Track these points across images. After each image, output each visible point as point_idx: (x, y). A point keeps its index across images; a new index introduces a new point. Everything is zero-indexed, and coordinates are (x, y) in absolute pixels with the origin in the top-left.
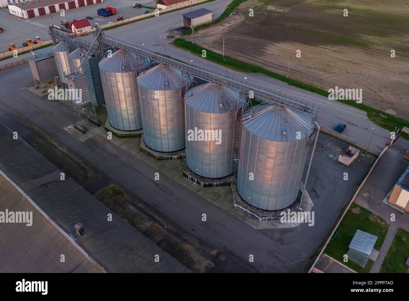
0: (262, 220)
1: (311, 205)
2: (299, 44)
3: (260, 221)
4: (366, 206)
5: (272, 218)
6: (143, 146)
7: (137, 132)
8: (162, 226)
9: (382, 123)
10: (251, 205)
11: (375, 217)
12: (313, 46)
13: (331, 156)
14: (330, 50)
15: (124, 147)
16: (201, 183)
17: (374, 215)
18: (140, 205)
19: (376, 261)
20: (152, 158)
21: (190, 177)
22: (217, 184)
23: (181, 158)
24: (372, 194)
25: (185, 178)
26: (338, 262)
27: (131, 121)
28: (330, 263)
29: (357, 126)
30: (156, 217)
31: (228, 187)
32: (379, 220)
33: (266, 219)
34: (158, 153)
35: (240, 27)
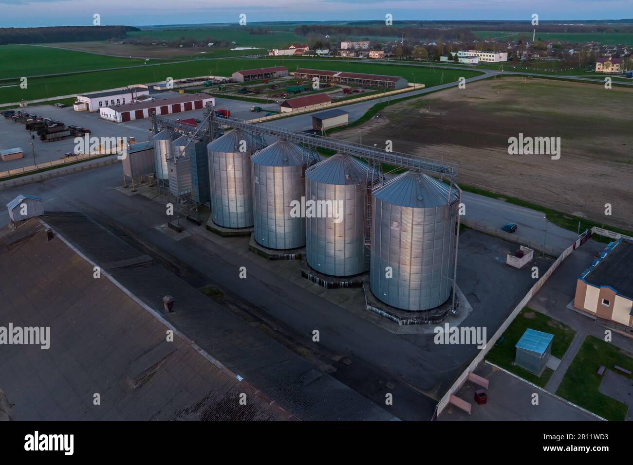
0: (403, 324)
1: (470, 309)
2: (458, 146)
3: (400, 326)
4: (544, 311)
5: (416, 322)
6: (253, 244)
7: (246, 230)
8: (271, 328)
9: (567, 224)
10: (387, 305)
11: (555, 322)
12: (477, 148)
13: (497, 258)
14: (498, 152)
15: (229, 247)
16: (325, 282)
17: (555, 320)
18: (244, 306)
19: (557, 370)
20: (263, 258)
21: (311, 276)
22: (345, 284)
23: (299, 257)
24: (552, 298)
25: (305, 279)
26: (504, 370)
27: (239, 216)
28: (494, 371)
29: (532, 227)
30: (263, 319)
31: (359, 289)
32: (561, 326)
33: (408, 323)
34: (271, 251)
35: (384, 130)
